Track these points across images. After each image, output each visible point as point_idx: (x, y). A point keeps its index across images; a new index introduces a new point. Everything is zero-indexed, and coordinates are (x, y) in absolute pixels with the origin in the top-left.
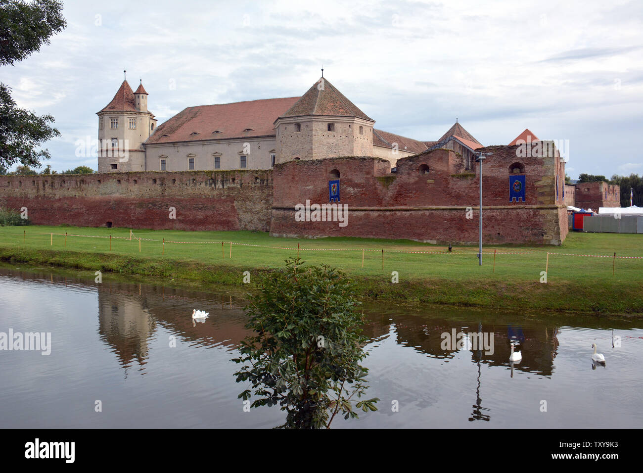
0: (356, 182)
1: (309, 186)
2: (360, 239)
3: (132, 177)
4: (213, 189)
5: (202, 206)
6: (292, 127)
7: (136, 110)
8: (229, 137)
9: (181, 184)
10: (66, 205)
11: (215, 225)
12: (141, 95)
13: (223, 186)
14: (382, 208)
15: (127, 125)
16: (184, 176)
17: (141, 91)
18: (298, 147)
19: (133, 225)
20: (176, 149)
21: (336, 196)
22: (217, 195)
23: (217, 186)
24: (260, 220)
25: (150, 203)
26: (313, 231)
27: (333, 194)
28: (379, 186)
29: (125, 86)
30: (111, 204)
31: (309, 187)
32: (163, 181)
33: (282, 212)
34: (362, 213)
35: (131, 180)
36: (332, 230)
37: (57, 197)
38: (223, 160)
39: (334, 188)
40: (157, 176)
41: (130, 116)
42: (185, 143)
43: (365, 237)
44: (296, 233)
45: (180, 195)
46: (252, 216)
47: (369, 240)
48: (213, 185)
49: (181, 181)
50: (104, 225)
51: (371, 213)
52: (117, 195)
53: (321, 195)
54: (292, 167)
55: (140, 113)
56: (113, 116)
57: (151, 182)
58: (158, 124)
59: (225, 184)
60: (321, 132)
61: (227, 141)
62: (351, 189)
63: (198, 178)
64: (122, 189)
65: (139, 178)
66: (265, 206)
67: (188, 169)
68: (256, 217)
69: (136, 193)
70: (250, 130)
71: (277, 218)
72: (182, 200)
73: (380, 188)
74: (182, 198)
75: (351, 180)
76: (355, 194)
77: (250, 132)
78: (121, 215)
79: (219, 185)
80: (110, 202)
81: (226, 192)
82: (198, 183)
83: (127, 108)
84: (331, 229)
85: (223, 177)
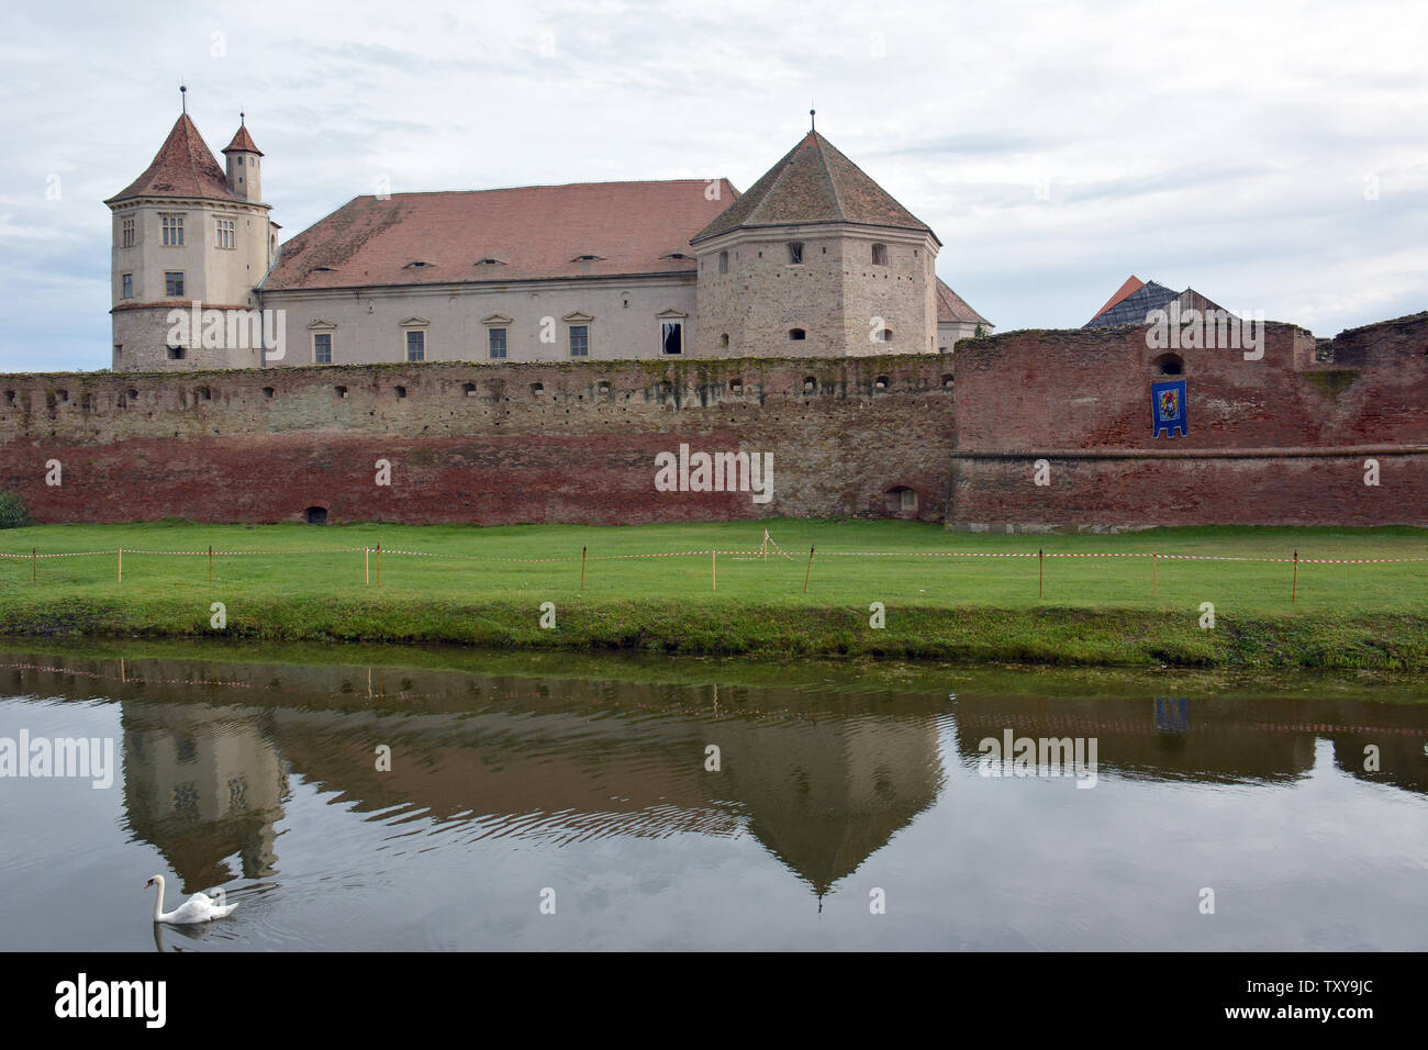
0: (1237, 384)
1: (1084, 396)
2: (1259, 531)
3: (388, 380)
4: (669, 408)
5: (636, 456)
6: (782, 252)
7: (232, 197)
8: (533, 276)
9: (561, 398)
10: (141, 463)
11: (685, 508)
12: (248, 156)
13: (704, 400)
14: (1321, 450)
15: (211, 237)
16: (570, 376)
17: (241, 147)
18: (800, 303)
19: (402, 514)
20: (364, 306)
21: (1176, 422)
22: (685, 424)
23: (684, 403)
24: (821, 488)
25: (455, 452)
26: (1105, 512)
27: (1164, 418)
28: (1310, 396)
29: (183, 134)
30: (315, 455)
31: (1085, 400)
32: (497, 392)
33: (996, 467)
34: (1262, 464)
35: (384, 387)
36: (1167, 510)
37: (106, 438)
39: (1168, 401)
40: (476, 375)
41: (218, 211)
42: (395, 290)
43: (1276, 523)
44: (1047, 521)
45: (560, 428)
46: (798, 481)
47: (1287, 530)
48: (671, 400)
49: (561, 387)
50: (298, 516)
51: (1287, 462)
52: (334, 431)
53: (1125, 420)
55: (246, 206)
56: (171, 209)
57: (456, 391)
59: (709, 396)
60: (859, 266)
61: (528, 287)
62: (1222, 404)
63: (619, 381)
64: (352, 412)
65: (416, 381)
66: (836, 453)
68: (809, 481)
69: (401, 424)
70: (591, 258)
71: (981, 484)
72: (567, 442)
73: (1314, 398)
74: (567, 434)
75: (1219, 381)
76: (1233, 415)
77: (593, 263)
78: (356, 488)
79: (691, 399)
80: (309, 450)
81: (712, 418)
82: (622, 395)
83: (209, 190)
84: (1163, 506)
85: (703, 376)
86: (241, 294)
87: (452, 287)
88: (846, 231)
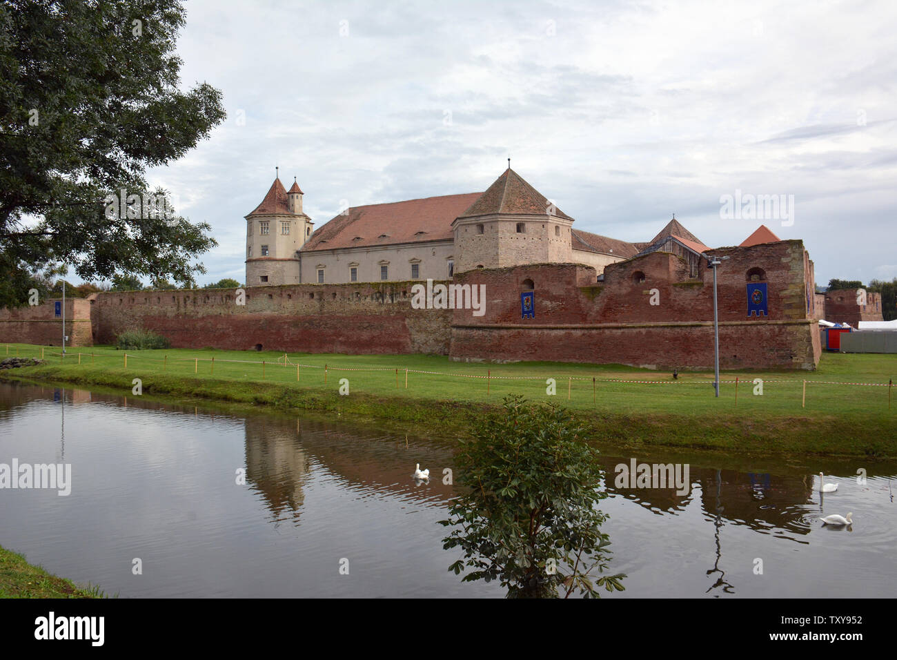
0: (554, 294)
1: (496, 299)
2: (560, 364)
3: (285, 291)
4: (380, 304)
5: (367, 325)
6: (474, 229)
7: (289, 213)
8: (398, 242)
9: (342, 299)
10: (209, 325)
11: (383, 348)
12: (296, 195)
13: (392, 300)
14: (587, 326)
15: (279, 229)
16: (346, 290)
17: (295, 190)
18: (481, 253)
19: (287, 347)
20: (335, 258)
21: (530, 312)
22: (386, 311)
23: (385, 301)
24: (436, 340)
25: (306, 322)
26: (502, 354)
27: (526, 309)
28: (583, 299)
29: (277, 185)
30: (261, 323)
31: (496, 301)
32: (321, 294)
33: (463, 332)
34: (562, 332)
35: (285, 295)
36: (524, 353)
37: (200, 315)
38: (390, 269)
39: (527, 302)
40: (314, 290)
41: (282, 219)
42: (346, 250)
43: (566, 361)
44: (481, 357)
45: (341, 312)
46: (427, 337)
47: (570, 364)
48: (380, 300)
49: (343, 295)
50: (253, 347)
51: (573, 331)
52: (268, 313)
53: (512, 310)
54: (475, 277)
55: (294, 216)
56: (264, 219)
57: (307, 296)
58: (314, 228)
59: (394, 299)
60: (508, 234)
61: (395, 247)
62: (548, 303)
63: (363, 292)
64: (274, 305)
65: (294, 292)
66: (442, 325)
67: (350, 279)
68: (431, 337)
69: (290, 310)
70: (422, 233)
71: (458, 339)
72: (343, 318)
73: (584, 301)
74: (344, 315)
75: (547, 292)
76: (553, 308)
77: (423, 235)
78: (273, 337)
79: (388, 300)
80: (260, 321)
81: (395, 308)
82: (363, 298)
83: (279, 210)
84: (524, 351)
85: (392, 290)
86: (290, 254)
87: (368, 248)
88: (500, 218)
